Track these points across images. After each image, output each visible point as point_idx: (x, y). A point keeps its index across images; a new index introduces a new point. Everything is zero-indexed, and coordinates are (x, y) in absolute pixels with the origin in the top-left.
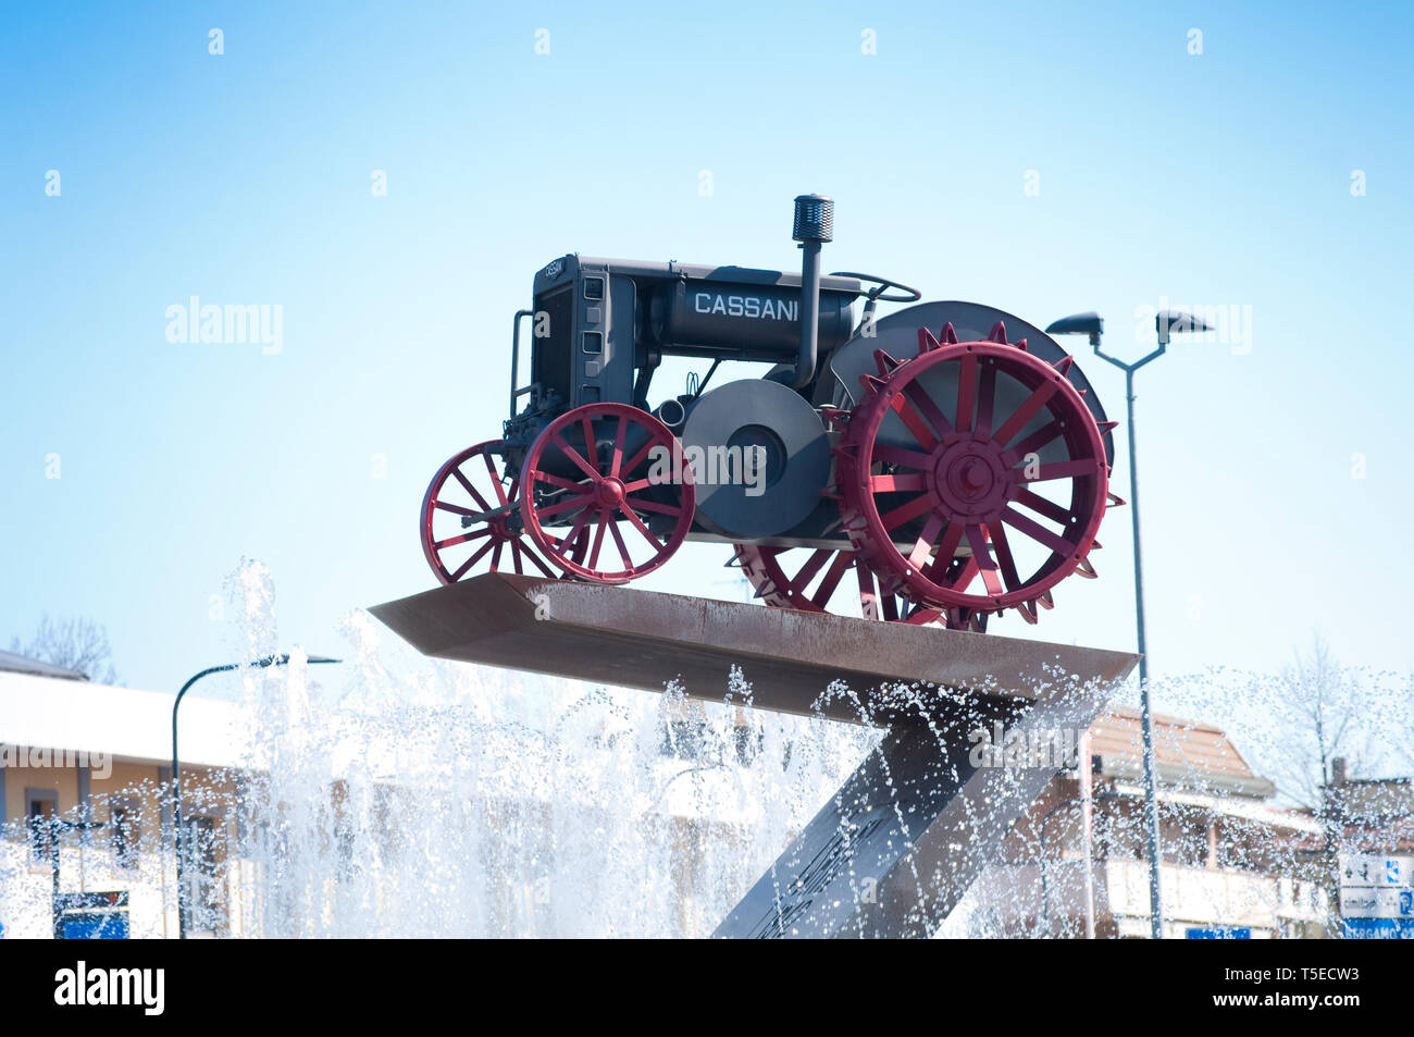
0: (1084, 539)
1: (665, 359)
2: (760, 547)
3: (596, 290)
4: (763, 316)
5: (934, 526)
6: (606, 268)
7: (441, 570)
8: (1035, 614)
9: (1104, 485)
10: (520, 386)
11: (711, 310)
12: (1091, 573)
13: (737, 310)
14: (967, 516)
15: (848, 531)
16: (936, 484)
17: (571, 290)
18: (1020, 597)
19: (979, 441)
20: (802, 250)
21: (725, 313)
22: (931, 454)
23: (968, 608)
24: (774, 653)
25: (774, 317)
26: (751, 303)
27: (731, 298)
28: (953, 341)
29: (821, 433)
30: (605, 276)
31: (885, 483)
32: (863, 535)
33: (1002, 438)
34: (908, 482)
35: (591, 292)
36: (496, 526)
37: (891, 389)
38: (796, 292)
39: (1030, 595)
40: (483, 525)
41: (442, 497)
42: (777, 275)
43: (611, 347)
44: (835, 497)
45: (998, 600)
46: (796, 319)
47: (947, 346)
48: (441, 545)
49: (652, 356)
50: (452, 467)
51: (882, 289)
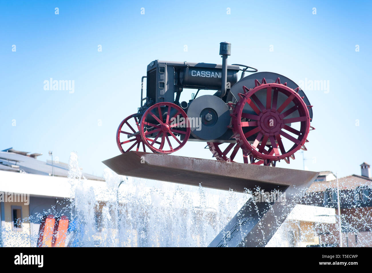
0: (303, 139)
1: (184, 89)
2: (214, 143)
3: (163, 70)
4: (211, 77)
5: (260, 136)
6: (166, 64)
7: (122, 150)
8: (289, 161)
9: (309, 124)
10: (143, 98)
11: (196, 75)
12: (306, 149)
13: (204, 75)
14: (269, 133)
15: (235, 138)
16: (260, 124)
17: (156, 70)
18: (284, 156)
19: (273, 112)
20: (222, 58)
21: (200, 76)
22: (259, 116)
23: (270, 160)
24: (213, 173)
25: (214, 77)
26: (208, 73)
27: (202, 72)
28: (265, 83)
29: (227, 110)
30: (165, 66)
31: (245, 124)
32: (239, 139)
33: (279, 111)
34: (253, 124)
35: (161, 71)
36: (138, 137)
37: (247, 97)
38: (221, 70)
39: (287, 155)
40: (134, 137)
41: (122, 130)
42: (216, 65)
43: (167, 86)
44: (232, 128)
45: (278, 157)
46: (221, 78)
47: (263, 84)
48: (122, 143)
49: (180, 89)
50: (125, 121)
51: (246, 69)
